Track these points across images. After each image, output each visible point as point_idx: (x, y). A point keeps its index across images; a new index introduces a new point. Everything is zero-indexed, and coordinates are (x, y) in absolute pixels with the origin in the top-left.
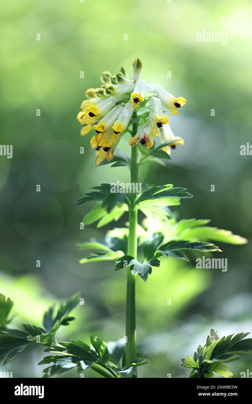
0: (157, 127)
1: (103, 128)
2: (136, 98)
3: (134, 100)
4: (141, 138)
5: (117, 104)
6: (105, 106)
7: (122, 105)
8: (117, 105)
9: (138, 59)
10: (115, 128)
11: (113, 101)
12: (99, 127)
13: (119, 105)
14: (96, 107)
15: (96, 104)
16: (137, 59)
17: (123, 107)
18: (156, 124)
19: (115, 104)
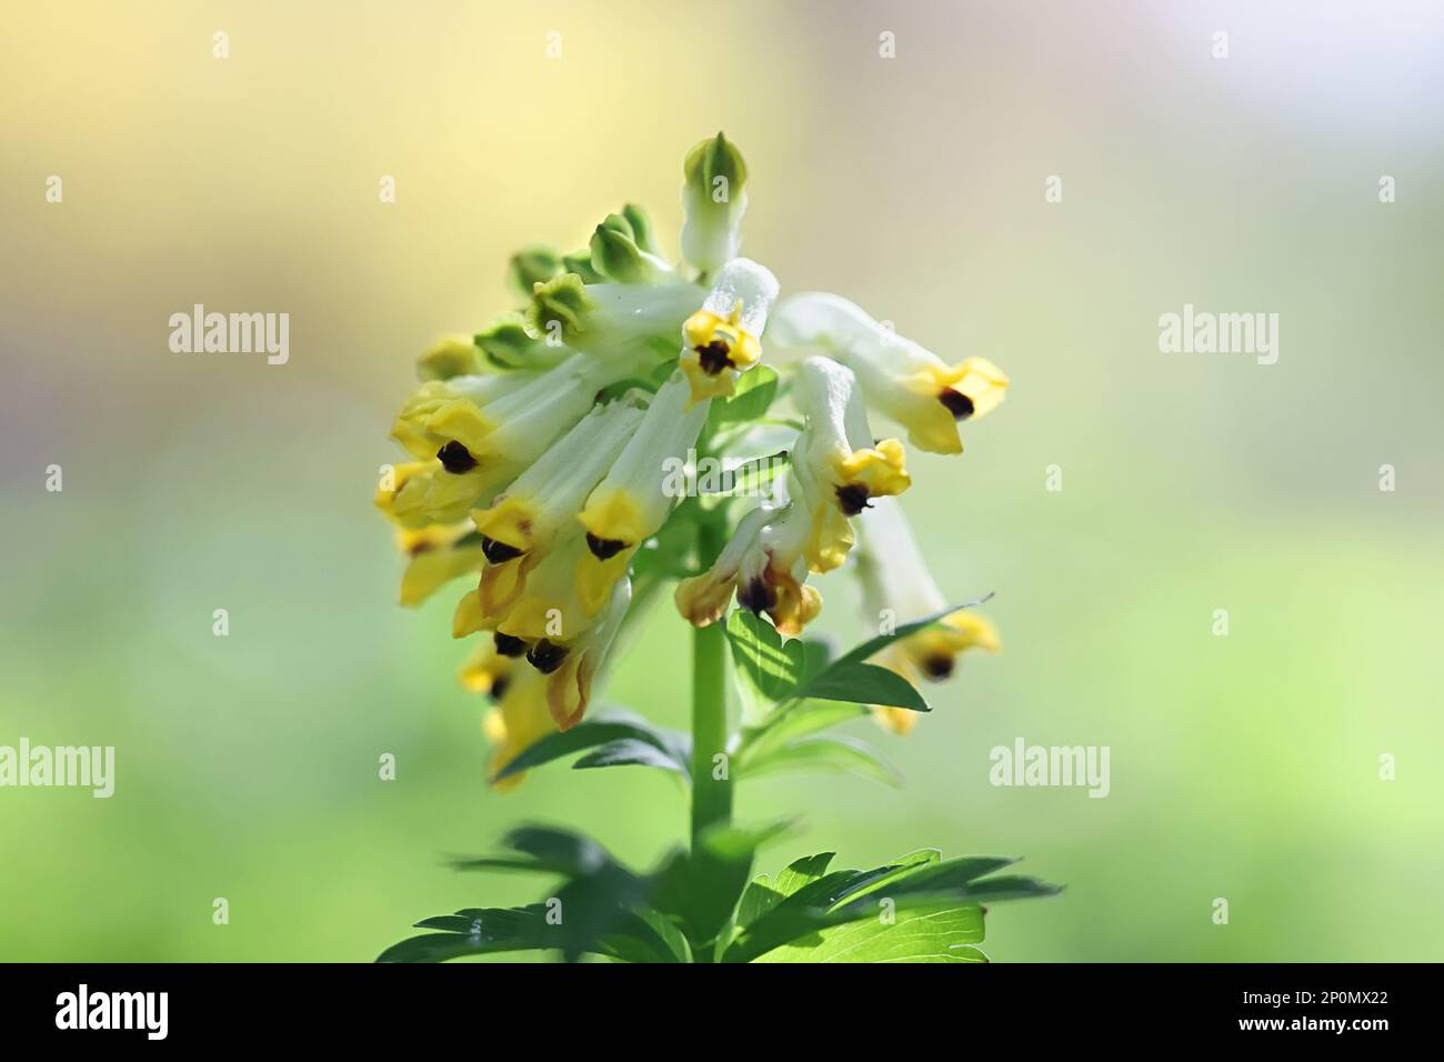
0: (842, 514)
1: (524, 526)
2: (714, 345)
3: (702, 357)
4: (747, 576)
5: (602, 396)
6: (535, 409)
7: (630, 400)
8: (606, 403)
9: (721, 136)
10: (594, 518)
11: (577, 382)
12: (498, 521)
13: (613, 403)
14: (482, 415)
15: (482, 400)
16: (715, 136)
17: (636, 412)
18: (832, 491)
19: (593, 399)
